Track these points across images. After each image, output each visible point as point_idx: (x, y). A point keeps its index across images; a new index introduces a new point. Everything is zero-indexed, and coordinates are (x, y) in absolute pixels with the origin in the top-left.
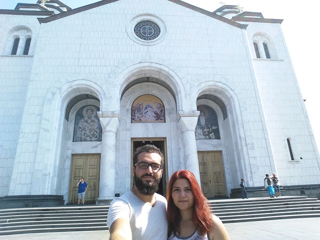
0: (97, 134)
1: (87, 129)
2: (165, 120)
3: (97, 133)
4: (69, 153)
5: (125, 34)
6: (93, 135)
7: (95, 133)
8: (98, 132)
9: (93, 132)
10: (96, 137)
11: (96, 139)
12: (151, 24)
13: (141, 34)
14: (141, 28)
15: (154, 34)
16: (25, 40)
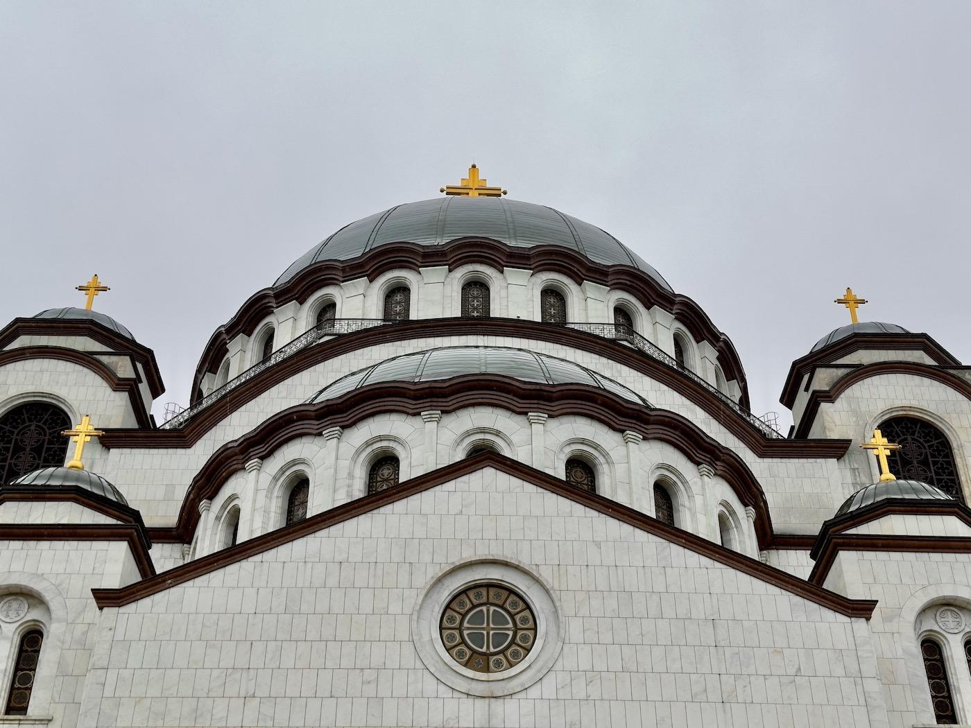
5: (408, 649)
12: (504, 598)
13: (463, 642)
14: (464, 616)
15: (513, 642)
16: (17, 640)
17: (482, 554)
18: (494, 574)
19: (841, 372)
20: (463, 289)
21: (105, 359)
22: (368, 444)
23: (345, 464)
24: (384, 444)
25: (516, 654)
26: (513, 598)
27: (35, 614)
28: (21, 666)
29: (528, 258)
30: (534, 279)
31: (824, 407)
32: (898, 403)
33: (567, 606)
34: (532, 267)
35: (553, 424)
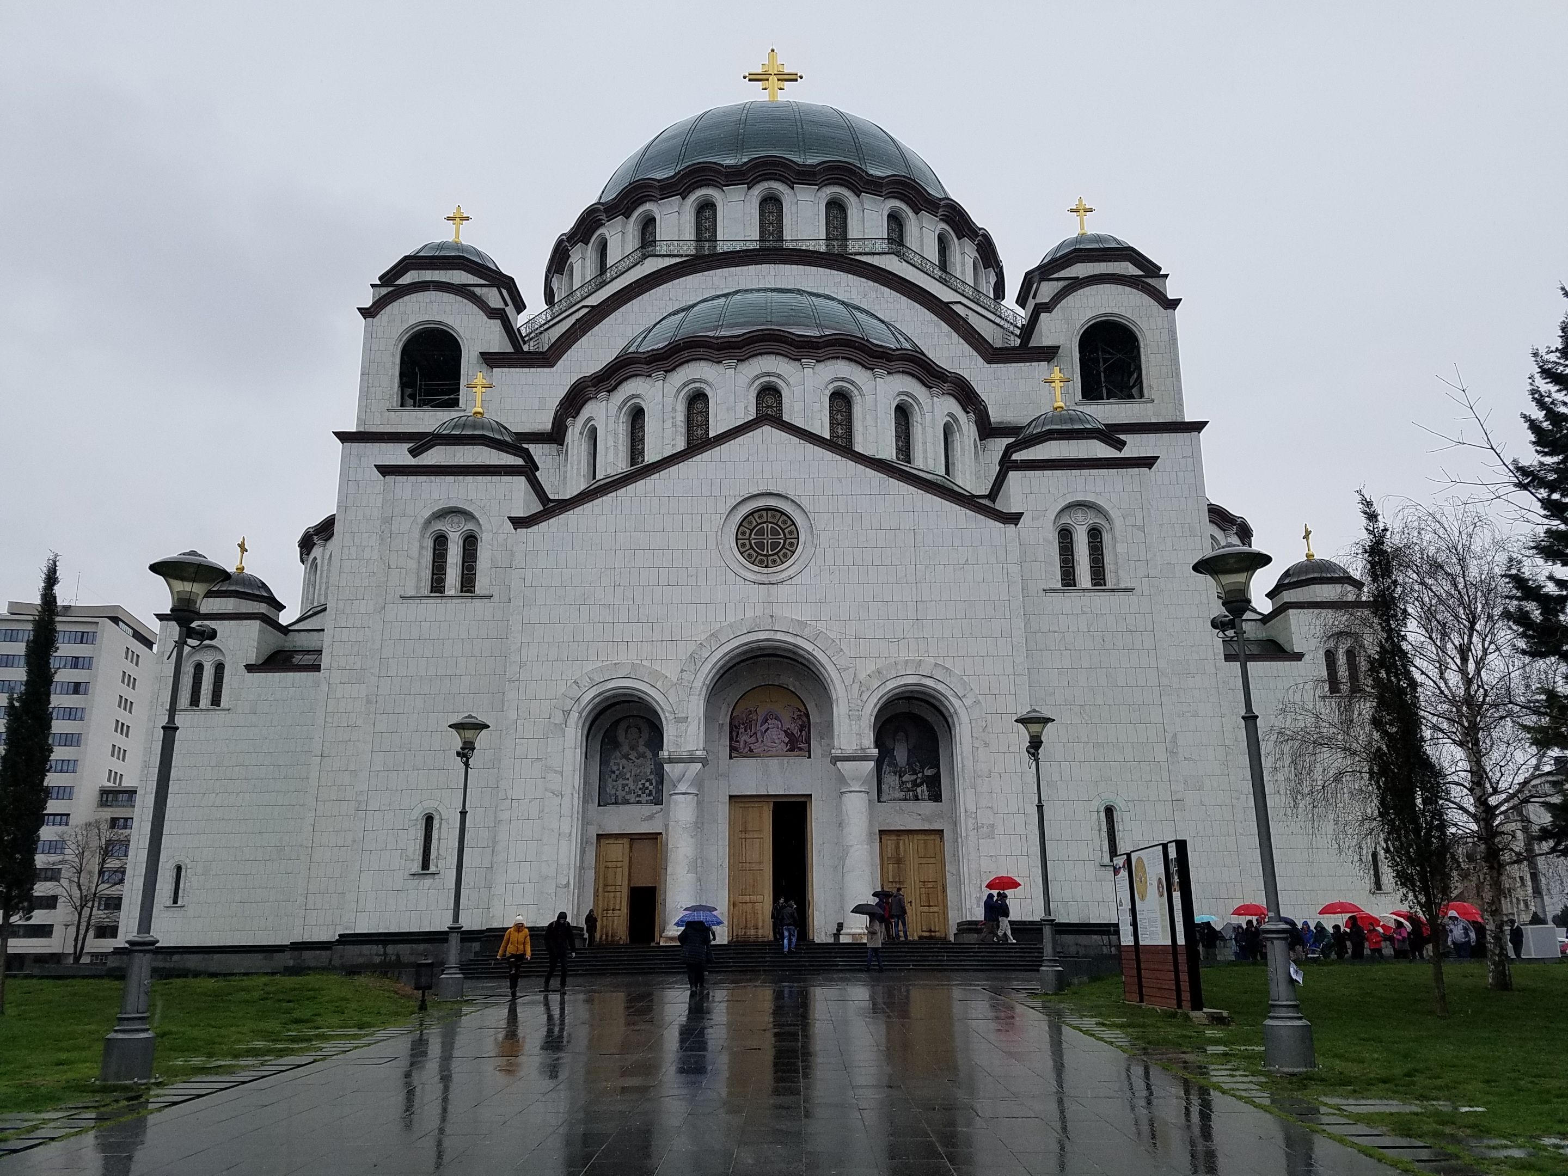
0: (651, 788)
1: (628, 776)
2: (809, 751)
3: (651, 784)
4: (593, 832)
5: (715, 554)
6: (644, 789)
7: (647, 784)
8: (654, 781)
9: (643, 781)
10: (650, 794)
11: (649, 798)
12: (777, 517)
13: (752, 548)
14: (752, 531)
15: (783, 547)
16: (461, 543)
17: (762, 489)
18: (771, 502)
19: (1061, 284)
20: (760, 204)
21: (478, 290)
22: (685, 385)
23: (669, 401)
24: (697, 385)
25: (785, 555)
26: (784, 517)
27: (470, 526)
28: (466, 560)
29: (814, 174)
30: (819, 194)
31: (1043, 316)
32: (1102, 311)
33: (818, 524)
34: (818, 182)
35: (820, 366)
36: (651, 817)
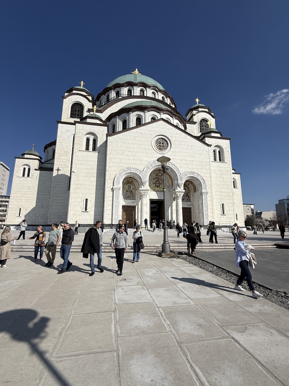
36: (134, 202)
